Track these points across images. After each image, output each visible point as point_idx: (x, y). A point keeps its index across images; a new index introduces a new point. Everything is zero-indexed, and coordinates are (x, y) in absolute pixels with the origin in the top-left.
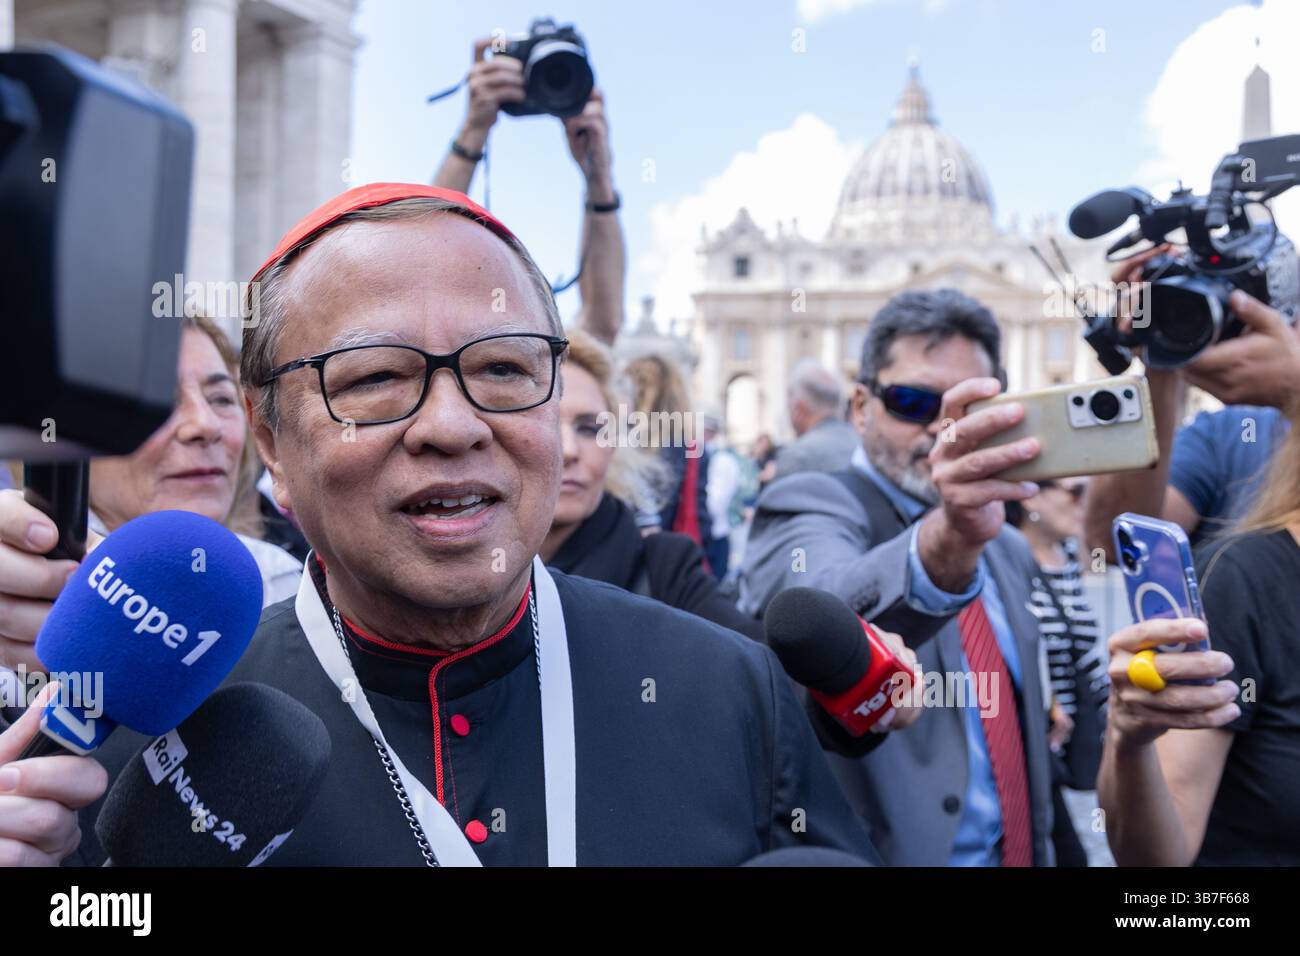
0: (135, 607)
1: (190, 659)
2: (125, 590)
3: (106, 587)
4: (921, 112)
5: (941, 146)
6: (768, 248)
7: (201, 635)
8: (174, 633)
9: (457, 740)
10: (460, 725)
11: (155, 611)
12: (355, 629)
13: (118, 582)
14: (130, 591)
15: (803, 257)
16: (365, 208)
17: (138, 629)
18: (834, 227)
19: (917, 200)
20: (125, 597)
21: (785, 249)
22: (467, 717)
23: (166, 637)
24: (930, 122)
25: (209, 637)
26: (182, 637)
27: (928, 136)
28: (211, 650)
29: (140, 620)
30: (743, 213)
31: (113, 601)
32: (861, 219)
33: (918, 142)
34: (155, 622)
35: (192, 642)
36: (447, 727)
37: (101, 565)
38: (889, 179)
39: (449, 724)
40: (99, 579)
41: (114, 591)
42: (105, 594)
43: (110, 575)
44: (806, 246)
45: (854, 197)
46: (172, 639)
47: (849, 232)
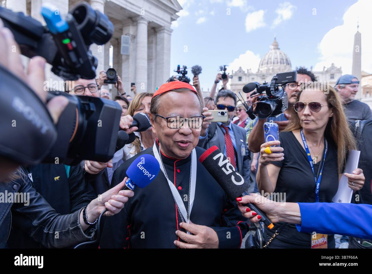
0: (145, 171)
1: (150, 179)
2: (143, 168)
3: (140, 167)
4: (277, 47)
5: (280, 53)
6: (245, 75)
7: (153, 176)
8: (149, 175)
9: (178, 173)
10: (178, 171)
11: (147, 172)
12: (163, 154)
13: (142, 167)
14: (144, 169)
15: (253, 77)
16: (175, 89)
17: (145, 174)
18: (259, 70)
19: (275, 65)
20: (143, 169)
21: (249, 75)
22: (180, 169)
23: (148, 176)
24: (278, 49)
25: (154, 176)
26: (150, 176)
27: (278, 51)
28: (154, 177)
29: (145, 173)
30: (240, 68)
31: (141, 170)
32: (264, 69)
33: (276, 53)
34: (147, 173)
35: (152, 176)
36: (176, 171)
37: (139, 163)
38: (270, 60)
39: (177, 171)
40: (139, 166)
41: (142, 168)
42: (140, 168)
43: (141, 165)
44: (253, 74)
45: (262, 65)
46: (149, 176)
47: (261, 71)
